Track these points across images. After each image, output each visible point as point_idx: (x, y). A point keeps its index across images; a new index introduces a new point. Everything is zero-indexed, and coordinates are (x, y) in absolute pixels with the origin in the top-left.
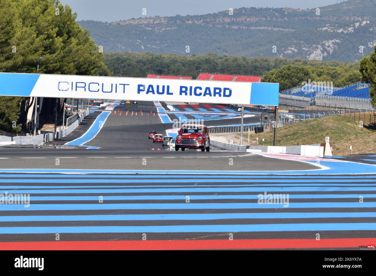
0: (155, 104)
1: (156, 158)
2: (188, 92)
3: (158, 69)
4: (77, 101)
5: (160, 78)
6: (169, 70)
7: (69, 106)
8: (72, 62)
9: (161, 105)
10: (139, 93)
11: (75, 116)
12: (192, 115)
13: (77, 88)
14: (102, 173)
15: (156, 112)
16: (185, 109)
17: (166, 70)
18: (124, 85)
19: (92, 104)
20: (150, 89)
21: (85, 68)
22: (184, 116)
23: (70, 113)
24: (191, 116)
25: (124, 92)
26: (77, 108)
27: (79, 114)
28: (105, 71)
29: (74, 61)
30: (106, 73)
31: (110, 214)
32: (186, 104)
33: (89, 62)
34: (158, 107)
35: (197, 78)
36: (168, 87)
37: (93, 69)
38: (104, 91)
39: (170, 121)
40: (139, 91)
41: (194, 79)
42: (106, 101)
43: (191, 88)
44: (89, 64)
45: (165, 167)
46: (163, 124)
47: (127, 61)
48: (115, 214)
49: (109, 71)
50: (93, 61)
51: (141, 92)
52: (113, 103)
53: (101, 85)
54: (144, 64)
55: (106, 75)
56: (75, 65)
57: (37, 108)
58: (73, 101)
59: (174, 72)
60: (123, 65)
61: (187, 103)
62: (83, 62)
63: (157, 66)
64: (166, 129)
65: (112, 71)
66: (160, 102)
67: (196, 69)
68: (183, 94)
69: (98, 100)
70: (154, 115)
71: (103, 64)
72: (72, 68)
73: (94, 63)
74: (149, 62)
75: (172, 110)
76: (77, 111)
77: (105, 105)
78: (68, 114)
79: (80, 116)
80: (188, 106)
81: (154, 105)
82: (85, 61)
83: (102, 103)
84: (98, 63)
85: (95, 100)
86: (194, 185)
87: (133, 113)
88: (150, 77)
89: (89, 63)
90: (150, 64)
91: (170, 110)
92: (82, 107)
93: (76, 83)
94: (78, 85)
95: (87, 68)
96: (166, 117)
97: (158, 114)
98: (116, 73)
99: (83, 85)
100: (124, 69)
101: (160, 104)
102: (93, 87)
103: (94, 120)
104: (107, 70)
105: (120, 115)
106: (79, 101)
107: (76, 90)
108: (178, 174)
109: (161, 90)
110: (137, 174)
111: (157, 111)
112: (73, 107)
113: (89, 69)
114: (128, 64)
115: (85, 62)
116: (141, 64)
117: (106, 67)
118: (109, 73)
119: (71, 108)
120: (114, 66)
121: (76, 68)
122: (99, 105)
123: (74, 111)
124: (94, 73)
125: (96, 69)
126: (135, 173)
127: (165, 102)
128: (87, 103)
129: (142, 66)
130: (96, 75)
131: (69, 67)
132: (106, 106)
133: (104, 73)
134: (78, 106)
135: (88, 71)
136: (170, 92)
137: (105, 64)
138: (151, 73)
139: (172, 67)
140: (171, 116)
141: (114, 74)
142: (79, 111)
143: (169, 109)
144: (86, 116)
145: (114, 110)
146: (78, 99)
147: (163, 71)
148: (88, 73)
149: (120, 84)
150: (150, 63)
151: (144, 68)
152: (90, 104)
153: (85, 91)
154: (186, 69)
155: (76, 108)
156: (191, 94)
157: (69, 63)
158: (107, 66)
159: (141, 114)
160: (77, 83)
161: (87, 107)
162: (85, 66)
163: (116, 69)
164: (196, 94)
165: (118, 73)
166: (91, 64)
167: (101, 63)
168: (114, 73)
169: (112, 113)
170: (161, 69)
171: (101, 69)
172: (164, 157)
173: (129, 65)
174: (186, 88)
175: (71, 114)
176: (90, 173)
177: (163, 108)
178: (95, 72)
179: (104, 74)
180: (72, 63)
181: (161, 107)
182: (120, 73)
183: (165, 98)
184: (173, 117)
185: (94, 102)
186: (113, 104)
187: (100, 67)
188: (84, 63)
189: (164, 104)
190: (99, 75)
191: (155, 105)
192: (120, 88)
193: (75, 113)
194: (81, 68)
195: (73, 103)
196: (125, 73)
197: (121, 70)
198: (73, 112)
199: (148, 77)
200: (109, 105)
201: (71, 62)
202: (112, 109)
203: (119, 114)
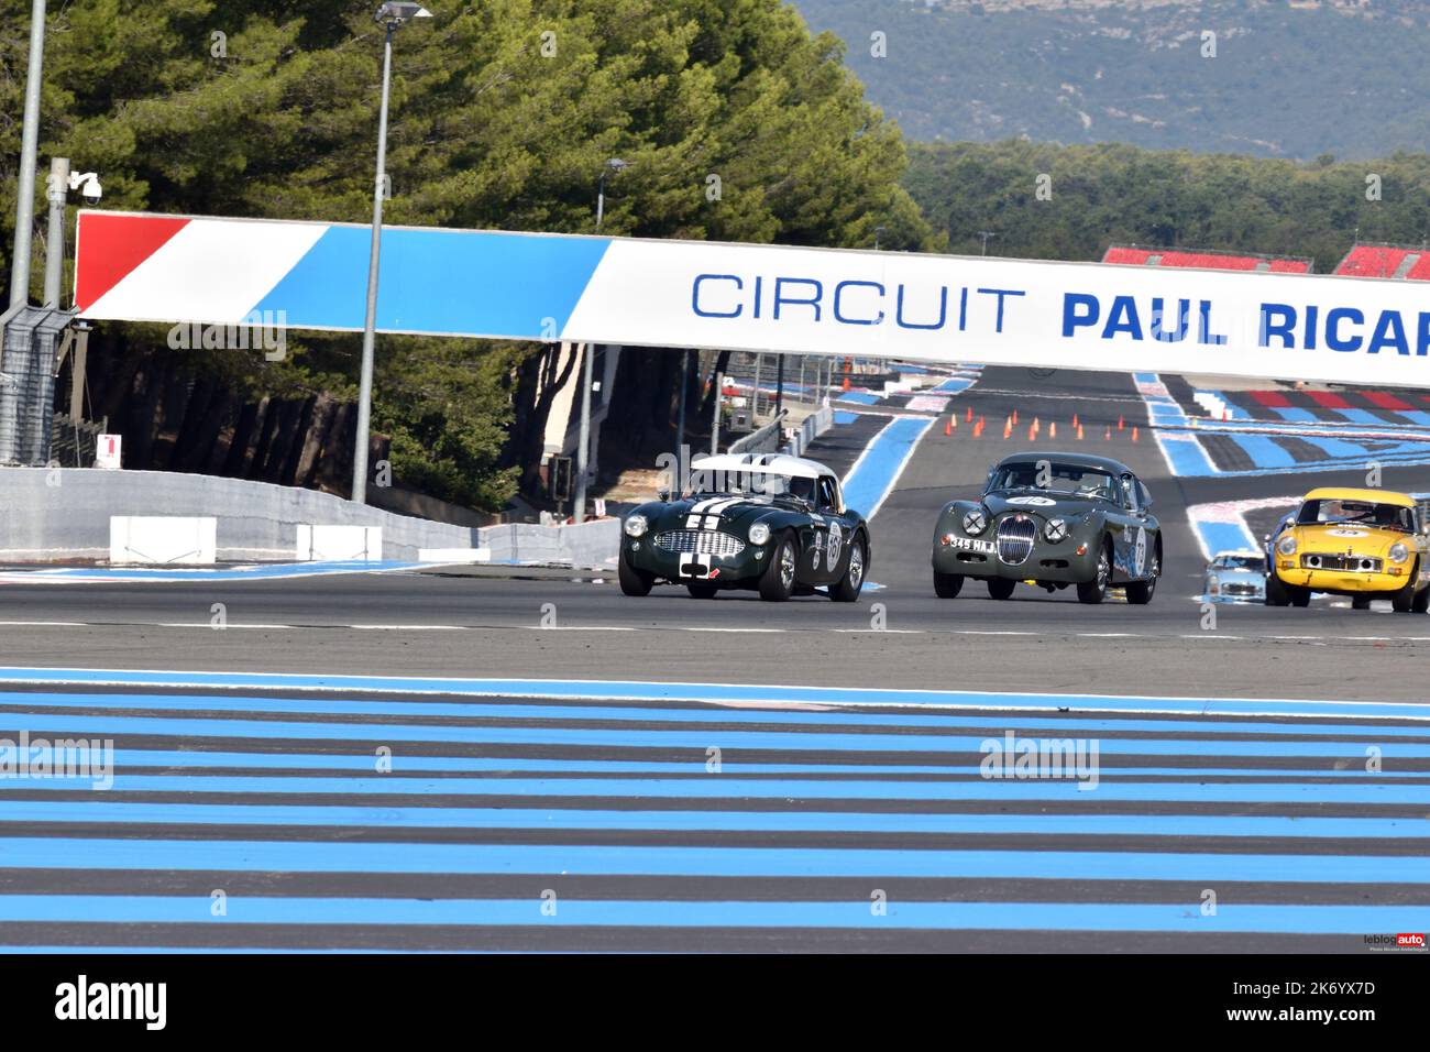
0: (1140, 386)
1: (1149, 640)
2: (1299, 332)
3: (1154, 221)
4: (779, 367)
5: (1165, 263)
6: (1208, 228)
7: (741, 390)
8: (758, 183)
9: (1166, 392)
10: (1068, 331)
11: (770, 433)
12: (1310, 440)
13: (781, 305)
14: (901, 705)
15: (1140, 421)
16: (1281, 411)
17: (1195, 226)
18: (1001, 294)
19: (846, 381)
20: (1124, 318)
21: (816, 212)
22: (1275, 445)
23: (742, 421)
24: (1306, 443)
25: (999, 329)
26: (778, 398)
27: (784, 424)
28: (911, 228)
29: (768, 180)
30: (912, 235)
31: (945, 901)
32: (1285, 388)
33: (835, 182)
34: (1148, 400)
35: (1339, 267)
36: (1205, 307)
37: (857, 215)
38: (905, 320)
39: (1209, 469)
40: (1070, 324)
41: (1322, 273)
42: (914, 367)
43: (1312, 312)
44: (839, 191)
45: (1196, 683)
46: (1176, 478)
47: (1015, 183)
48: (966, 901)
49: (928, 227)
50: (855, 183)
51: (1078, 329)
52: (944, 377)
53: (892, 293)
54: (1094, 201)
55: (914, 246)
56: (770, 198)
57: (592, 392)
58: (757, 363)
59: (1229, 238)
60: (994, 199)
61: (1290, 383)
62: (810, 185)
63: (1154, 209)
64: (1188, 504)
65: (941, 228)
66: (1165, 377)
67: (1333, 223)
68: (1277, 340)
69: (877, 361)
70: (1135, 437)
71: (902, 194)
72: (760, 212)
73: (860, 191)
74: (1116, 190)
75: (1220, 417)
76: (778, 413)
77: (906, 384)
78: (735, 426)
79: (789, 433)
80: (1294, 396)
81: (1134, 392)
82: (819, 180)
83: (895, 377)
84: (877, 188)
85: (862, 361)
86: (1331, 769)
87: (1036, 427)
88: (1117, 260)
89: (835, 188)
90: (1120, 200)
91: (1208, 413)
92: (801, 395)
93: (779, 281)
94: (788, 291)
95: (828, 212)
96: (1190, 445)
97: (1151, 435)
98: (962, 238)
99: (810, 292)
100: (999, 221)
101: (1163, 386)
102: (857, 302)
103: (856, 457)
104: (917, 223)
105: (977, 433)
106: (786, 367)
107: (776, 316)
108: (1257, 714)
109: (1170, 323)
110: (1061, 710)
111: (1147, 418)
112: (760, 394)
113: (837, 215)
114: (1017, 196)
115: (820, 185)
116: (1080, 199)
117: (916, 209)
118: (928, 240)
119: (750, 399)
120: (949, 203)
121: (777, 214)
122: (880, 387)
123: (761, 411)
124: (861, 237)
125: (869, 216)
126: (1056, 709)
127: (1185, 378)
128: (824, 377)
129: (1081, 206)
130: (869, 246)
131: (742, 207)
132: (910, 390)
133: (905, 238)
134: (780, 388)
135: (831, 225)
136: (1213, 331)
137: (911, 194)
138: (1126, 241)
139: (1220, 212)
140: (1216, 445)
141: (951, 239)
142: (786, 412)
143: (1206, 409)
144: (817, 439)
145: (950, 409)
146: (782, 356)
147: (1177, 234)
148: (832, 236)
149: (980, 291)
150: (1121, 193)
151: (1093, 216)
152: (838, 380)
153: (818, 318)
154: (1288, 223)
155: (771, 397)
156: (1310, 343)
157: (743, 188)
158: (920, 206)
159: (1077, 429)
160: (783, 284)
161: (823, 394)
162: (816, 203)
163: (961, 220)
164: (1333, 343)
165: (968, 236)
166: (845, 195)
167: (894, 190)
168: (953, 235)
169: (936, 423)
170: (1169, 220)
171: (893, 216)
172: (1186, 636)
173: (1021, 202)
174: (1290, 313)
175: (746, 427)
176: (845, 704)
177: (1177, 405)
178: (866, 231)
179: (907, 241)
180: (759, 189)
181: (1166, 400)
182: (978, 237)
183: (1187, 358)
184: (1220, 445)
185: (856, 369)
186: (940, 381)
187: (886, 208)
188: (813, 189)
189: (1180, 388)
190: (880, 243)
191: (1140, 390)
192: (982, 309)
193: (766, 422)
194: (802, 210)
195: (757, 375)
196: (1003, 239)
197: (985, 223)
198: (756, 416)
199: (1107, 261)
200: (925, 387)
201: (752, 185)
202: (939, 405)
203: (973, 432)
